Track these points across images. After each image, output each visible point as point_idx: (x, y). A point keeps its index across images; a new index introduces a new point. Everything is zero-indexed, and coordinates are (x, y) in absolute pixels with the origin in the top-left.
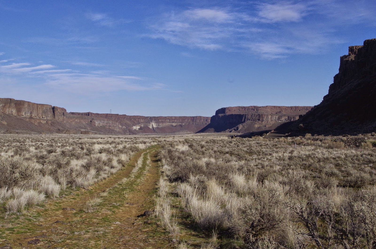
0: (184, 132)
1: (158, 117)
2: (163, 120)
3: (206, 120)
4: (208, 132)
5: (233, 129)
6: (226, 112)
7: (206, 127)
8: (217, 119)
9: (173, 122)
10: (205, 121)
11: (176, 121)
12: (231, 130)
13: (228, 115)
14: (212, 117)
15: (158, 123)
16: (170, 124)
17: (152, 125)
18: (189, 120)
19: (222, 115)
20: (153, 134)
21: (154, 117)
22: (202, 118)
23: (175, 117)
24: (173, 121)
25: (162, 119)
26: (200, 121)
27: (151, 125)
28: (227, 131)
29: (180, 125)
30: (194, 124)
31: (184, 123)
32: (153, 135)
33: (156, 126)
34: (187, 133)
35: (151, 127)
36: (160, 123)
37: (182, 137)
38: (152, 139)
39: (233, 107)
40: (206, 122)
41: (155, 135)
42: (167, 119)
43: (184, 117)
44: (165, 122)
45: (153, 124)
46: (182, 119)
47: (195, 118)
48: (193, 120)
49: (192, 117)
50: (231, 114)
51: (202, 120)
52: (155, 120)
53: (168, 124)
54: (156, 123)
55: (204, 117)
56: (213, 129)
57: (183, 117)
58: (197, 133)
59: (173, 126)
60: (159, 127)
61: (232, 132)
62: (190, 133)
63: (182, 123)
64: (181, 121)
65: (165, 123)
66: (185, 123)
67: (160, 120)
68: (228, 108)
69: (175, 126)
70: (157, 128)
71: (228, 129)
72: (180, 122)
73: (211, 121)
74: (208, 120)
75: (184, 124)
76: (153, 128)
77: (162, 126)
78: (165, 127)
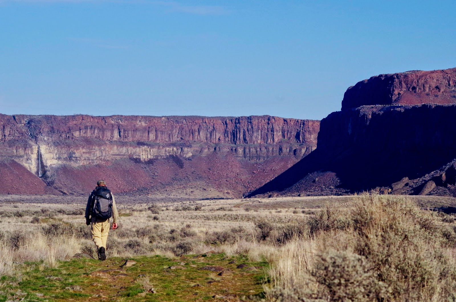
0: (189, 190)
1: (67, 119)
2: (89, 134)
3: (294, 133)
4: (308, 190)
5: (427, 177)
6: (394, 98)
7: (296, 166)
8: (350, 131)
9: (140, 144)
10: (293, 140)
11: (152, 136)
12: (419, 181)
13: (406, 110)
14: (324, 122)
15: (69, 146)
16: (124, 150)
17: (40, 156)
18: (218, 135)
19: (377, 108)
20: (45, 197)
21: (48, 118)
22: (276, 127)
23: (147, 118)
24: (138, 136)
25: (86, 128)
26: (265, 138)
27: (34, 156)
28: (400, 185)
29: (172, 156)
30: (240, 151)
31: (190, 146)
32: (44, 201)
33: (59, 158)
34: (206, 195)
35: (32, 166)
36: (77, 147)
37: (197, 209)
38: (36, 220)
39: (426, 74)
40: (296, 146)
41: (50, 201)
42: (113, 126)
43: (193, 119)
44: (100, 143)
45: (43, 149)
46: (181, 129)
47: (244, 126)
48: (234, 135)
49: (231, 119)
50: (420, 105)
51: (278, 136)
52: (52, 130)
53: (115, 150)
54: (56, 144)
55: (285, 120)
56: (331, 176)
57: (185, 118)
58: (251, 195)
59: (137, 161)
60: (74, 165)
61: (427, 190)
62: (221, 196)
63: (182, 145)
64: (176, 138)
65: (100, 145)
66: (196, 147)
67: (77, 134)
68: (406, 76)
69: (150, 162)
70: (65, 170)
71: (406, 180)
72: (174, 145)
73: (319, 138)
74: (307, 135)
75: (190, 154)
76: (44, 172)
77: (86, 163)
78: (99, 166)
